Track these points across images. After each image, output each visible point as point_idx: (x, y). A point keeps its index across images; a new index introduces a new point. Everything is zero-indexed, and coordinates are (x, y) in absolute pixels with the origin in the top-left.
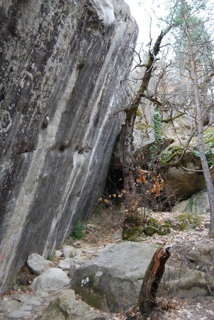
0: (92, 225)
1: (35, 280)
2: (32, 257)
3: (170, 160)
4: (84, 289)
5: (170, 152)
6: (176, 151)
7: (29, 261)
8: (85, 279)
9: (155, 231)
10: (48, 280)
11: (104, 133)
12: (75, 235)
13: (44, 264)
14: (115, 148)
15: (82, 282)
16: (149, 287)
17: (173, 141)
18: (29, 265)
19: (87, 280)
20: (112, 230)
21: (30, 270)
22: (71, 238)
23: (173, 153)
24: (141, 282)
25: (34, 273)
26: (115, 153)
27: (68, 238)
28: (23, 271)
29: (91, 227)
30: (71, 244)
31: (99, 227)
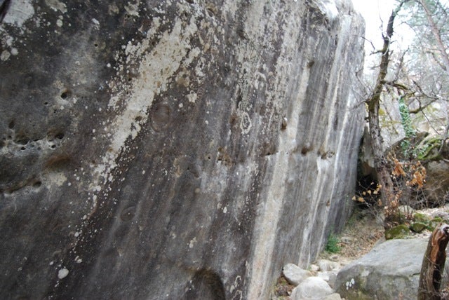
0: (347, 238)
1: (294, 290)
2: (287, 268)
3: (428, 155)
4: (350, 292)
5: (426, 146)
6: (432, 143)
7: (285, 272)
8: (350, 280)
9: (425, 228)
10: (308, 288)
11: (345, 136)
12: (329, 248)
13: (301, 274)
14: (360, 153)
15: (347, 284)
16: (429, 278)
17: (427, 134)
18: (286, 275)
19: (353, 281)
20: (372, 241)
21: (287, 280)
22: (326, 253)
23: (430, 145)
24: (418, 277)
25: (291, 284)
26: (362, 158)
27: (322, 252)
28: (281, 282)
29: (346, 240)
30: (326, 258)
31: (356, 239)
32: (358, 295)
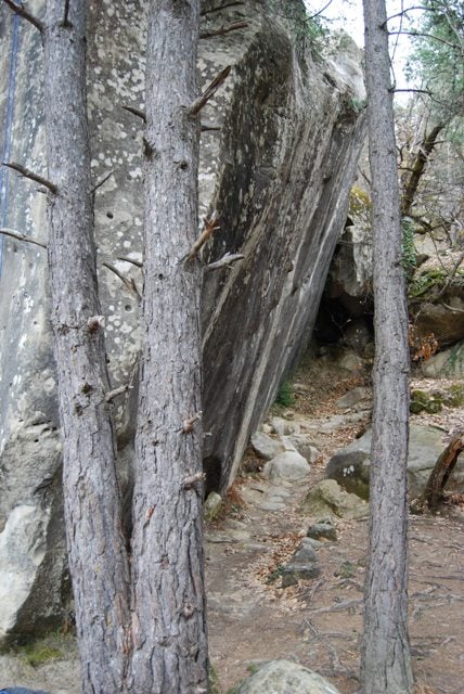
0: (302, 386)
1: (267, 465)
2: (256, 437)
3: (425, 293)
4: (348, 479)
5: (425, 279)
6: (434, 277)
7: (254, 442)
8: (348, 467)
9: (423, 409)
12: (282, 401)
13: (274, 446)
14: (333, 267)
15: (345, 470)
16: (440, 480)
17: (426, 258)
18: (256, 447)
19: (352, 468)
21: (254, 450)
22: (277, 407)
23: (429, 280)
24: (427, 473)
25: (263, 458)
26: (334, 274)
27: (273, 406)
28: (249, 455)
29: (299, 389)
30: (278, 414)
31: (313, 389)
32: (357, 484)
